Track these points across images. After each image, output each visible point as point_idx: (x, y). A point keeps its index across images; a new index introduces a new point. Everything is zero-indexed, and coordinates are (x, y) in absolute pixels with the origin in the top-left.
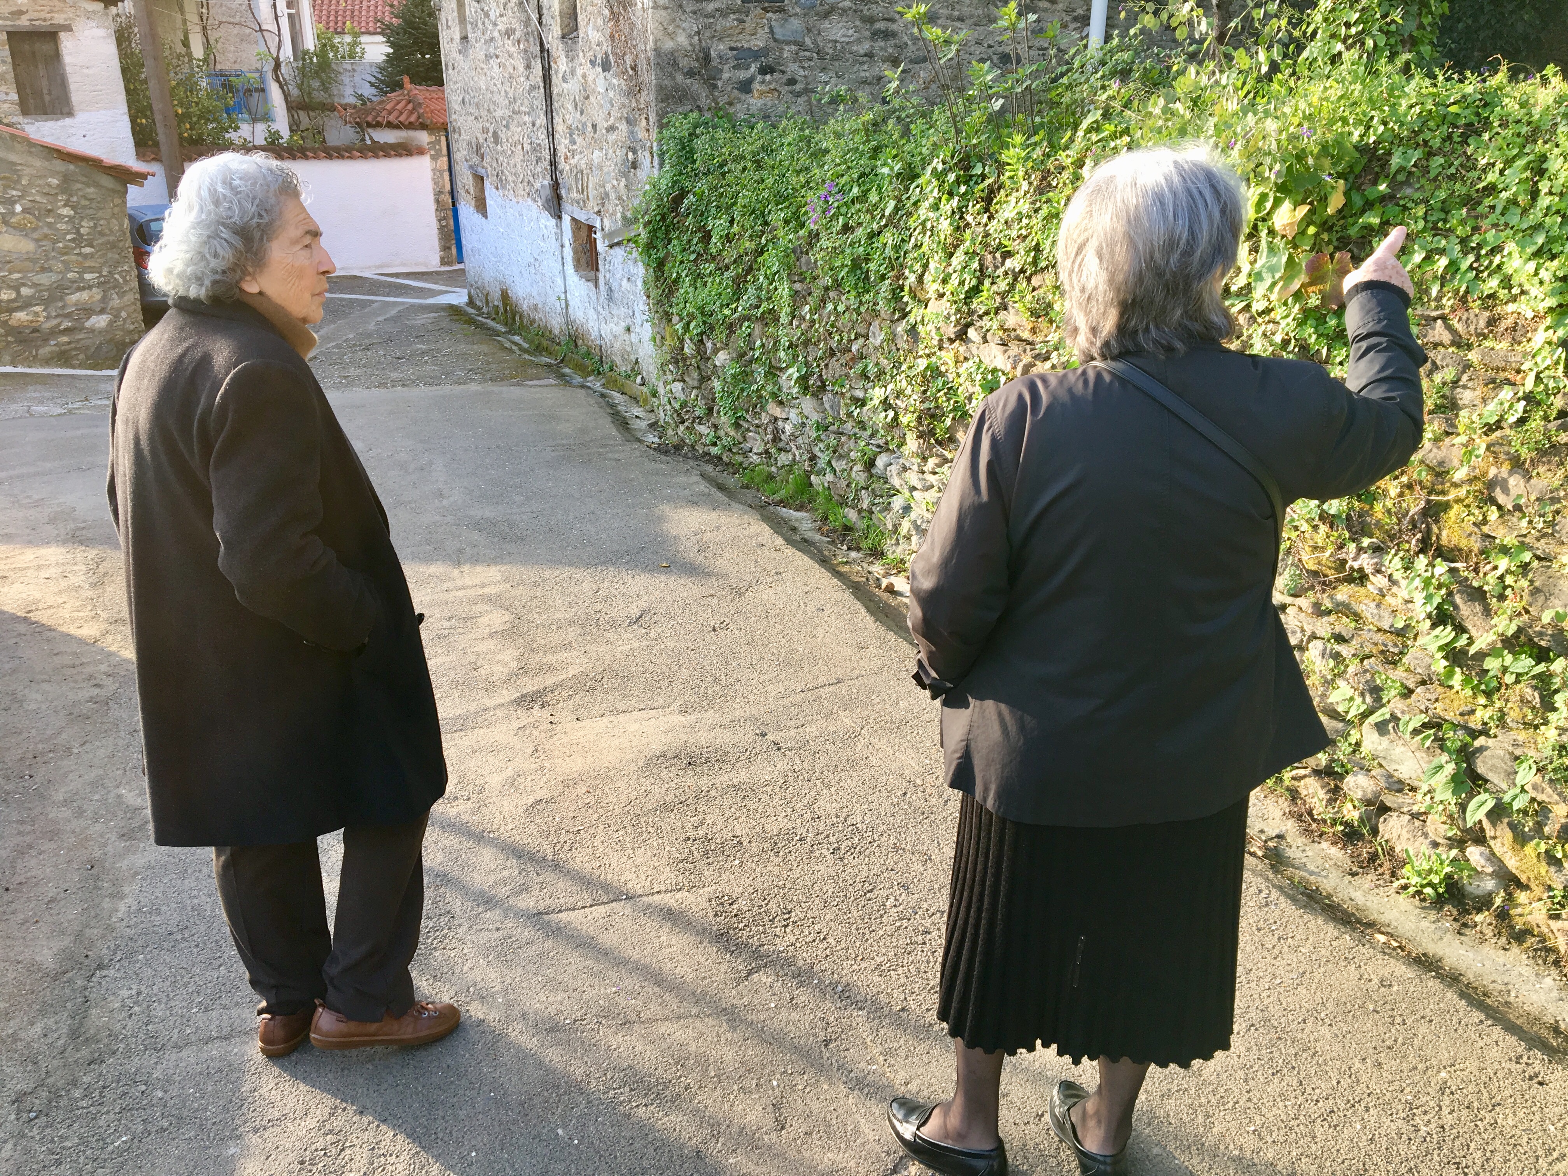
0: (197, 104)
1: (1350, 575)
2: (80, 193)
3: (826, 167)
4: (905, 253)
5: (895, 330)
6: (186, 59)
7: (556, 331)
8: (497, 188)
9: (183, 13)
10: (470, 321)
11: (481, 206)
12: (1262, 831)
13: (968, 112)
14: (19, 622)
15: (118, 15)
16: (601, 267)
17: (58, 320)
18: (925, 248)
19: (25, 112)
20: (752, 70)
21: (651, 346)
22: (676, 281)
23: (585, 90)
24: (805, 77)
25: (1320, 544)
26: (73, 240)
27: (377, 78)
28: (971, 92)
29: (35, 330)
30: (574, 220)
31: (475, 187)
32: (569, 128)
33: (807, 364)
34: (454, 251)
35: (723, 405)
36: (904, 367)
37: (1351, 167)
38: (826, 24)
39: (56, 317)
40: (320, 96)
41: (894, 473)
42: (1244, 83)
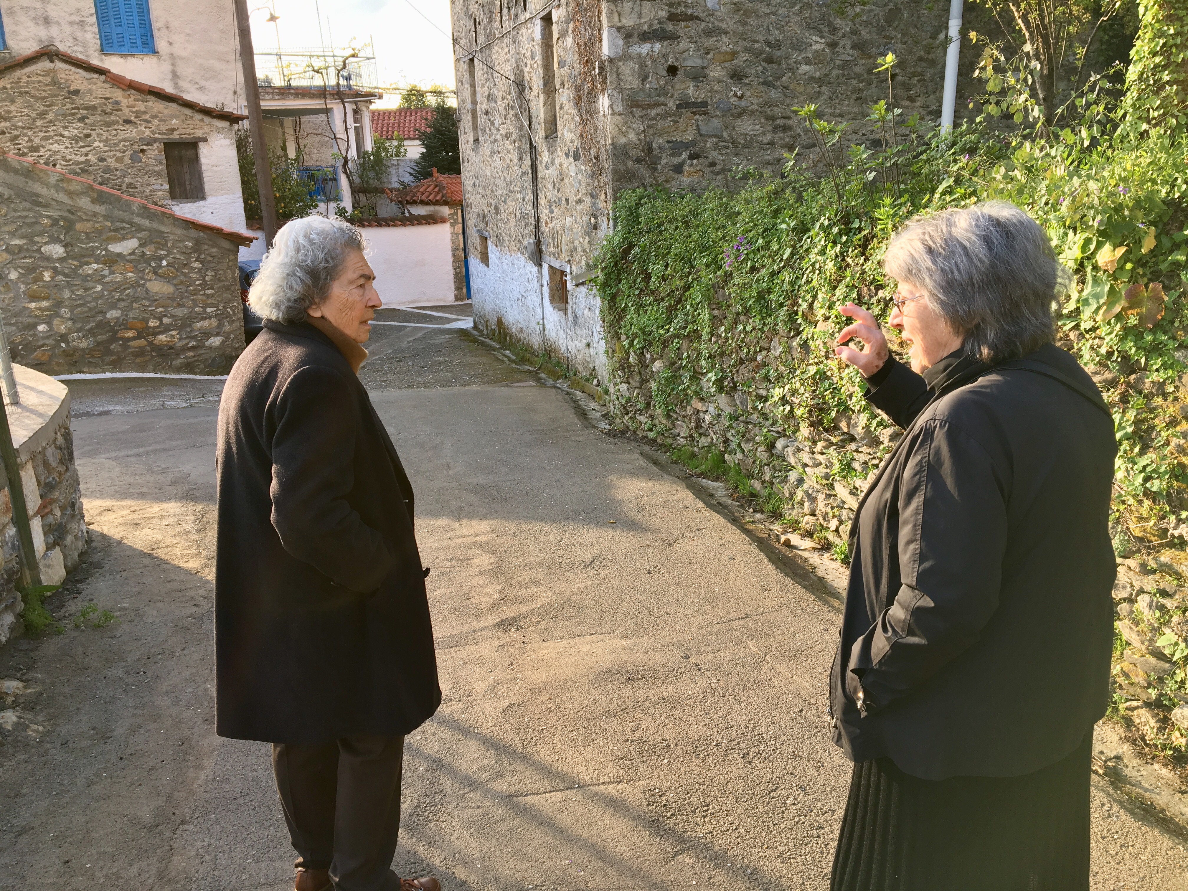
0: (290, 189)
1: (1171, 541)
2: (207, 252)
3: (738, 225)
4: (799, 287)
5: (791, 344)
6: (283, 159)
7: (536, 347)
8: (496, 246)
9: (283, 128)
10: (474, 340)
11: (485, 259)
12: (1102, 753)
13: (848, 182)
14: (145, 557)
15: (238, 130)
16: (569, 301)
17: (187, 341)
18: (814, 283)
19: (173, 197)
20: (683, 157)
21: (605, 358)
22: (624, 310)
23: (561, 174)
24: (723, 160)
25: (1145, 516)
26: (200, 285)
27: (414, 170)
28: (850, 167)
29: (171, 348)
30: (551, 267)
31: (481, 245)
32: (549, 201)
33: (722, 370)
34: (465, 290)
35: (657, 401)
36: (798, 372)
37: (1160, 217)
38: (739, 122)
39: (186, 338)
40: (374, 183)
41: (790, 453)
42: (1069, 155)
